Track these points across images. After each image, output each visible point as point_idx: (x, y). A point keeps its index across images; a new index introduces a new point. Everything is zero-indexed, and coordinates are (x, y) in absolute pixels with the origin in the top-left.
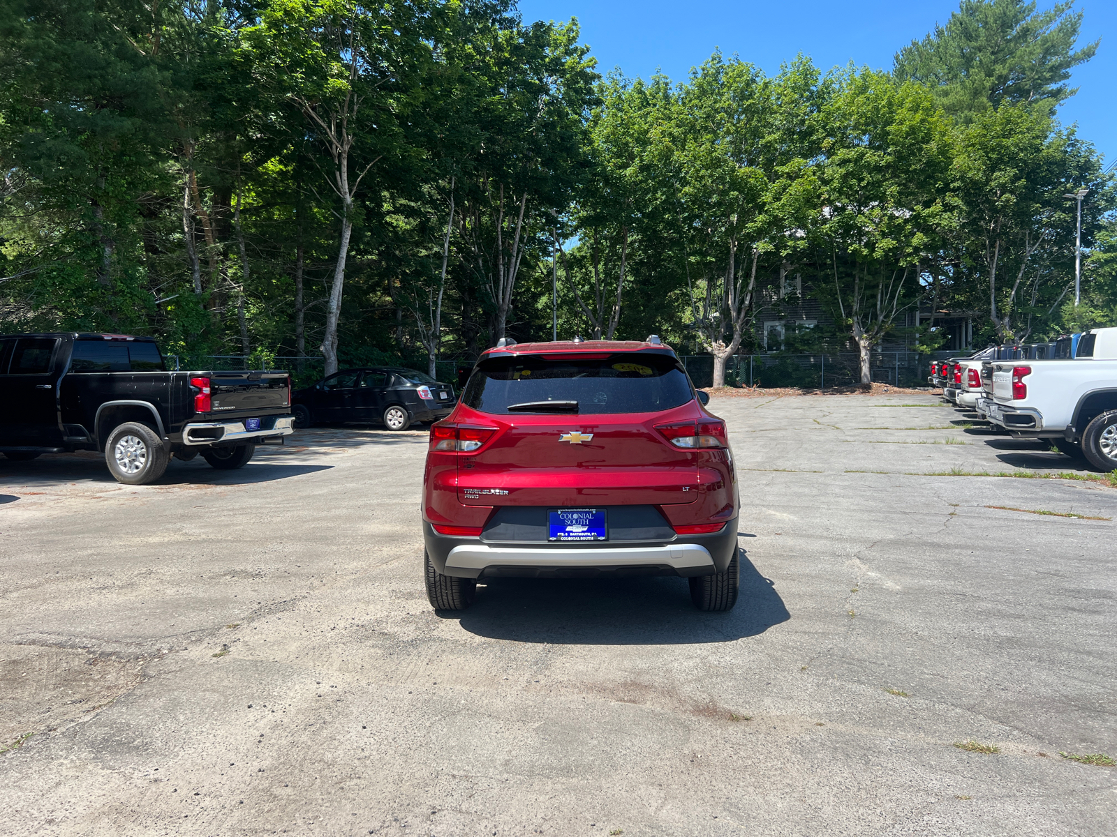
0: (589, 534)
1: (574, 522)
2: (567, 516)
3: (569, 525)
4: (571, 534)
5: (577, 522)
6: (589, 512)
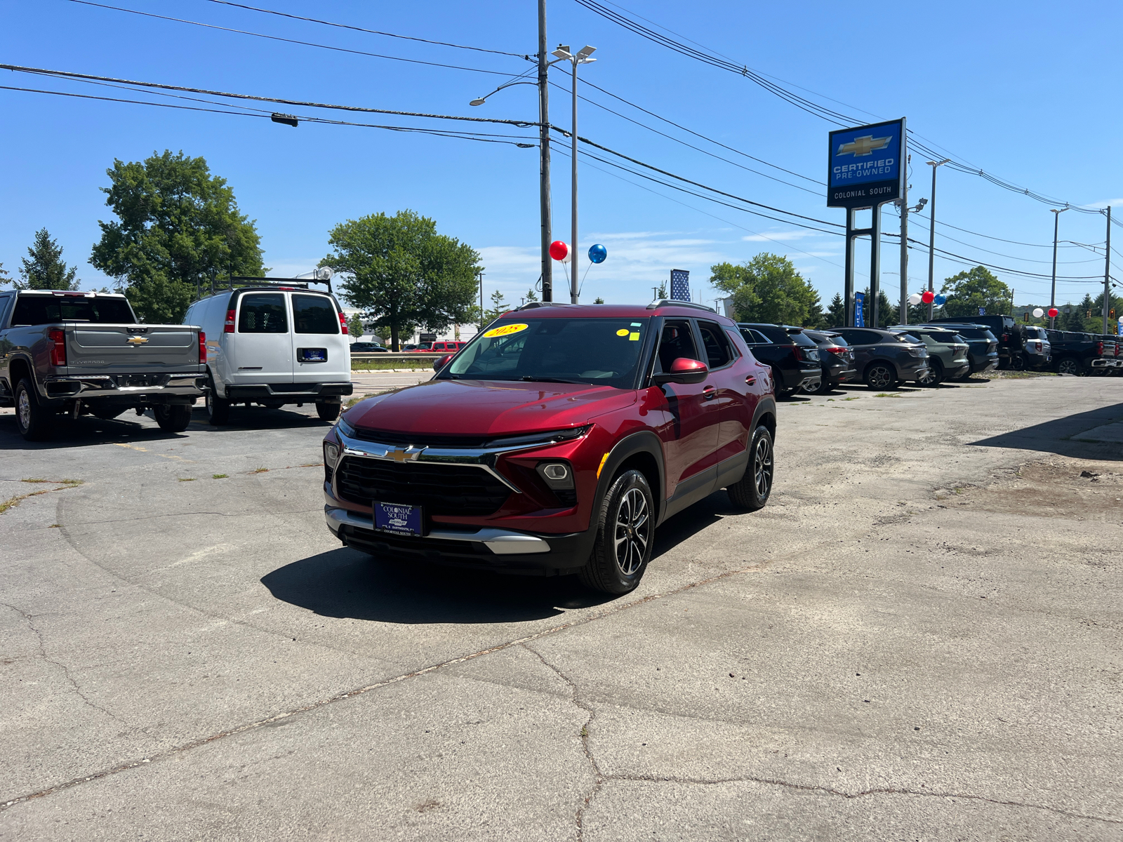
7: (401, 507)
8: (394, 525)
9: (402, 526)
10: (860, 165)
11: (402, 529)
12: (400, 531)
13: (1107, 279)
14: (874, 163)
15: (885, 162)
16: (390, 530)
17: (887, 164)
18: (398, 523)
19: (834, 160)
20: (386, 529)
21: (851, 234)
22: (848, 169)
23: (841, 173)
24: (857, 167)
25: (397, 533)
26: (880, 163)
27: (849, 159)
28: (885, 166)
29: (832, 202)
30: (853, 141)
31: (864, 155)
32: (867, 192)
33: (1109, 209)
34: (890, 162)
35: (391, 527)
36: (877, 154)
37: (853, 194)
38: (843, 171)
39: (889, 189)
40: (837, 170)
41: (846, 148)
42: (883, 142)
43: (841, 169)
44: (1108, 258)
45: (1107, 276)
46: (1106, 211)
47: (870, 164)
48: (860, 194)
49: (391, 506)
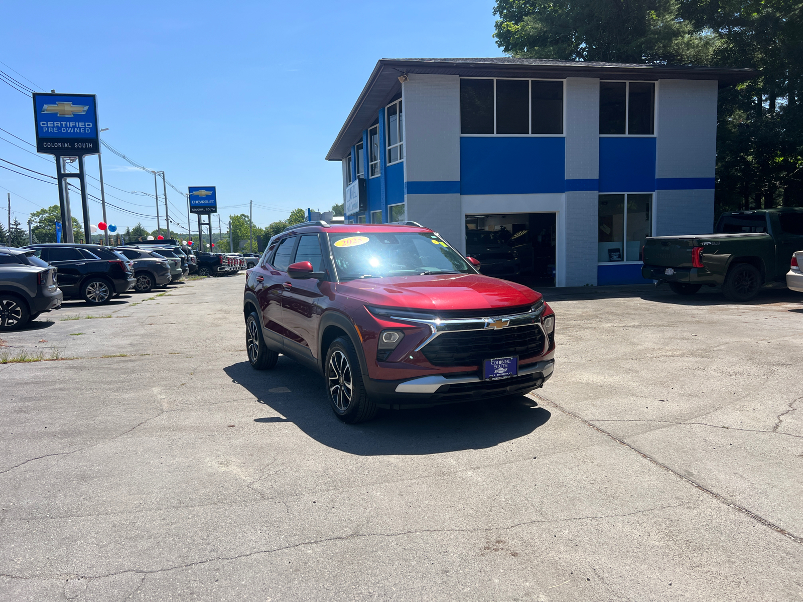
7: (503, 360)
8: (498, 373)
9: (504, 372)
10: (64, 123)
11: (504, 374)
12: (503, 376)
13: (167, 218)
14: (76, 124)
15: (85, 124)
16: (496, 377)
17: (87, 126)
18: (501, 371)
19: (39, 116)
20: (493, 377)
21: (62, 177)
22: (54, 125)
23: (47, 127)
24: (62, 125)
25: (501, 378)
26: (81, 124)
27: (53, 117)
28: (85, 128)
29: (41, 149)
30: (56, 104)
31: (66, 116)
32: (72, 145)
33: (163, 173)
34: (89, 125)
35: (496, 375)
36: (77, 118)
37: (60, 145)
38: (49, 126)
39: (91, 145)
40: (43, 124)
41: (49, 108)
42: (82, 109)
43: (47, 124)
44: (166, 204)
45: (167, 216)
46: (162, 174)
47: (72, 124)
48: (66, 146)
49: (496, 360)
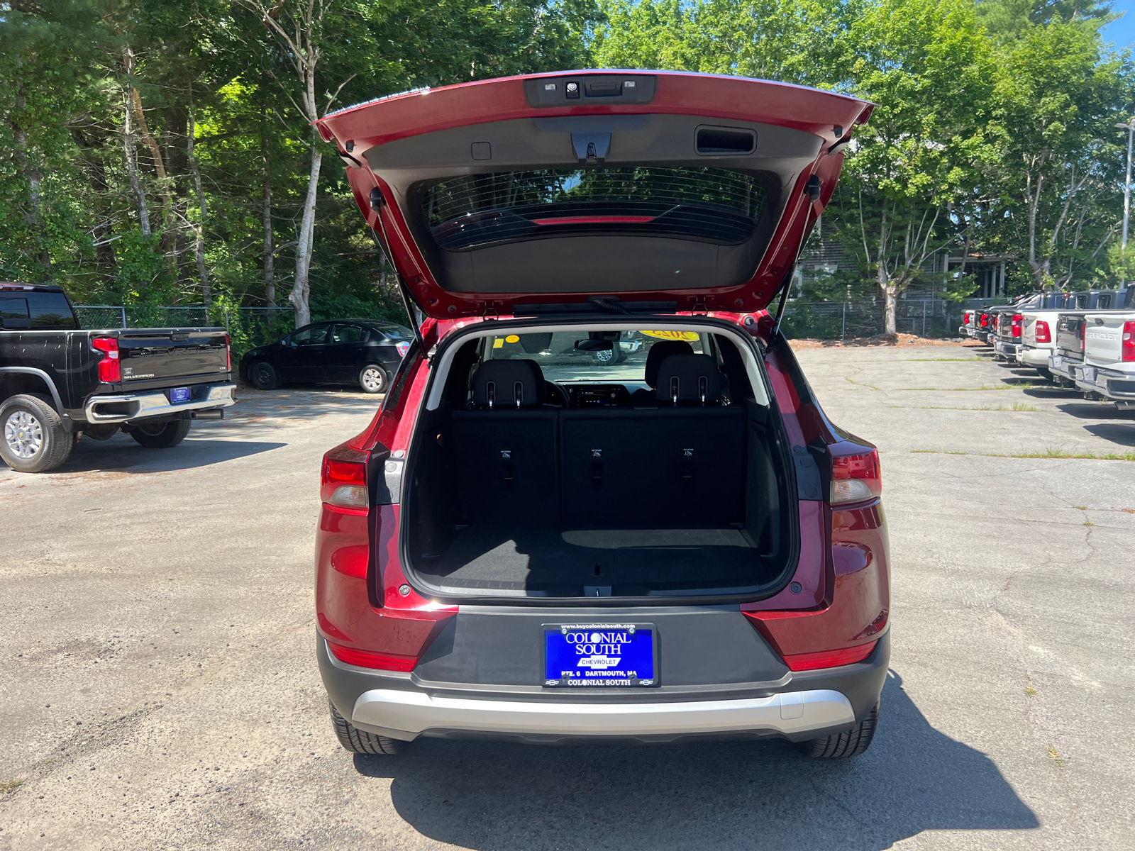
0: (622, 673)
1: (593, 649)
2: (579, 638)
3: (584, 656)
4: (587, 674)
5: (598, 649)
6: (621, 631)
